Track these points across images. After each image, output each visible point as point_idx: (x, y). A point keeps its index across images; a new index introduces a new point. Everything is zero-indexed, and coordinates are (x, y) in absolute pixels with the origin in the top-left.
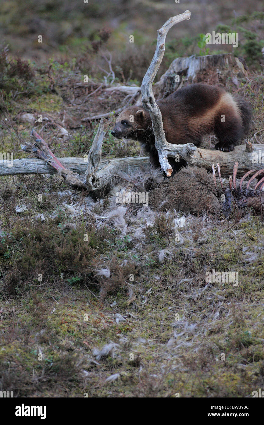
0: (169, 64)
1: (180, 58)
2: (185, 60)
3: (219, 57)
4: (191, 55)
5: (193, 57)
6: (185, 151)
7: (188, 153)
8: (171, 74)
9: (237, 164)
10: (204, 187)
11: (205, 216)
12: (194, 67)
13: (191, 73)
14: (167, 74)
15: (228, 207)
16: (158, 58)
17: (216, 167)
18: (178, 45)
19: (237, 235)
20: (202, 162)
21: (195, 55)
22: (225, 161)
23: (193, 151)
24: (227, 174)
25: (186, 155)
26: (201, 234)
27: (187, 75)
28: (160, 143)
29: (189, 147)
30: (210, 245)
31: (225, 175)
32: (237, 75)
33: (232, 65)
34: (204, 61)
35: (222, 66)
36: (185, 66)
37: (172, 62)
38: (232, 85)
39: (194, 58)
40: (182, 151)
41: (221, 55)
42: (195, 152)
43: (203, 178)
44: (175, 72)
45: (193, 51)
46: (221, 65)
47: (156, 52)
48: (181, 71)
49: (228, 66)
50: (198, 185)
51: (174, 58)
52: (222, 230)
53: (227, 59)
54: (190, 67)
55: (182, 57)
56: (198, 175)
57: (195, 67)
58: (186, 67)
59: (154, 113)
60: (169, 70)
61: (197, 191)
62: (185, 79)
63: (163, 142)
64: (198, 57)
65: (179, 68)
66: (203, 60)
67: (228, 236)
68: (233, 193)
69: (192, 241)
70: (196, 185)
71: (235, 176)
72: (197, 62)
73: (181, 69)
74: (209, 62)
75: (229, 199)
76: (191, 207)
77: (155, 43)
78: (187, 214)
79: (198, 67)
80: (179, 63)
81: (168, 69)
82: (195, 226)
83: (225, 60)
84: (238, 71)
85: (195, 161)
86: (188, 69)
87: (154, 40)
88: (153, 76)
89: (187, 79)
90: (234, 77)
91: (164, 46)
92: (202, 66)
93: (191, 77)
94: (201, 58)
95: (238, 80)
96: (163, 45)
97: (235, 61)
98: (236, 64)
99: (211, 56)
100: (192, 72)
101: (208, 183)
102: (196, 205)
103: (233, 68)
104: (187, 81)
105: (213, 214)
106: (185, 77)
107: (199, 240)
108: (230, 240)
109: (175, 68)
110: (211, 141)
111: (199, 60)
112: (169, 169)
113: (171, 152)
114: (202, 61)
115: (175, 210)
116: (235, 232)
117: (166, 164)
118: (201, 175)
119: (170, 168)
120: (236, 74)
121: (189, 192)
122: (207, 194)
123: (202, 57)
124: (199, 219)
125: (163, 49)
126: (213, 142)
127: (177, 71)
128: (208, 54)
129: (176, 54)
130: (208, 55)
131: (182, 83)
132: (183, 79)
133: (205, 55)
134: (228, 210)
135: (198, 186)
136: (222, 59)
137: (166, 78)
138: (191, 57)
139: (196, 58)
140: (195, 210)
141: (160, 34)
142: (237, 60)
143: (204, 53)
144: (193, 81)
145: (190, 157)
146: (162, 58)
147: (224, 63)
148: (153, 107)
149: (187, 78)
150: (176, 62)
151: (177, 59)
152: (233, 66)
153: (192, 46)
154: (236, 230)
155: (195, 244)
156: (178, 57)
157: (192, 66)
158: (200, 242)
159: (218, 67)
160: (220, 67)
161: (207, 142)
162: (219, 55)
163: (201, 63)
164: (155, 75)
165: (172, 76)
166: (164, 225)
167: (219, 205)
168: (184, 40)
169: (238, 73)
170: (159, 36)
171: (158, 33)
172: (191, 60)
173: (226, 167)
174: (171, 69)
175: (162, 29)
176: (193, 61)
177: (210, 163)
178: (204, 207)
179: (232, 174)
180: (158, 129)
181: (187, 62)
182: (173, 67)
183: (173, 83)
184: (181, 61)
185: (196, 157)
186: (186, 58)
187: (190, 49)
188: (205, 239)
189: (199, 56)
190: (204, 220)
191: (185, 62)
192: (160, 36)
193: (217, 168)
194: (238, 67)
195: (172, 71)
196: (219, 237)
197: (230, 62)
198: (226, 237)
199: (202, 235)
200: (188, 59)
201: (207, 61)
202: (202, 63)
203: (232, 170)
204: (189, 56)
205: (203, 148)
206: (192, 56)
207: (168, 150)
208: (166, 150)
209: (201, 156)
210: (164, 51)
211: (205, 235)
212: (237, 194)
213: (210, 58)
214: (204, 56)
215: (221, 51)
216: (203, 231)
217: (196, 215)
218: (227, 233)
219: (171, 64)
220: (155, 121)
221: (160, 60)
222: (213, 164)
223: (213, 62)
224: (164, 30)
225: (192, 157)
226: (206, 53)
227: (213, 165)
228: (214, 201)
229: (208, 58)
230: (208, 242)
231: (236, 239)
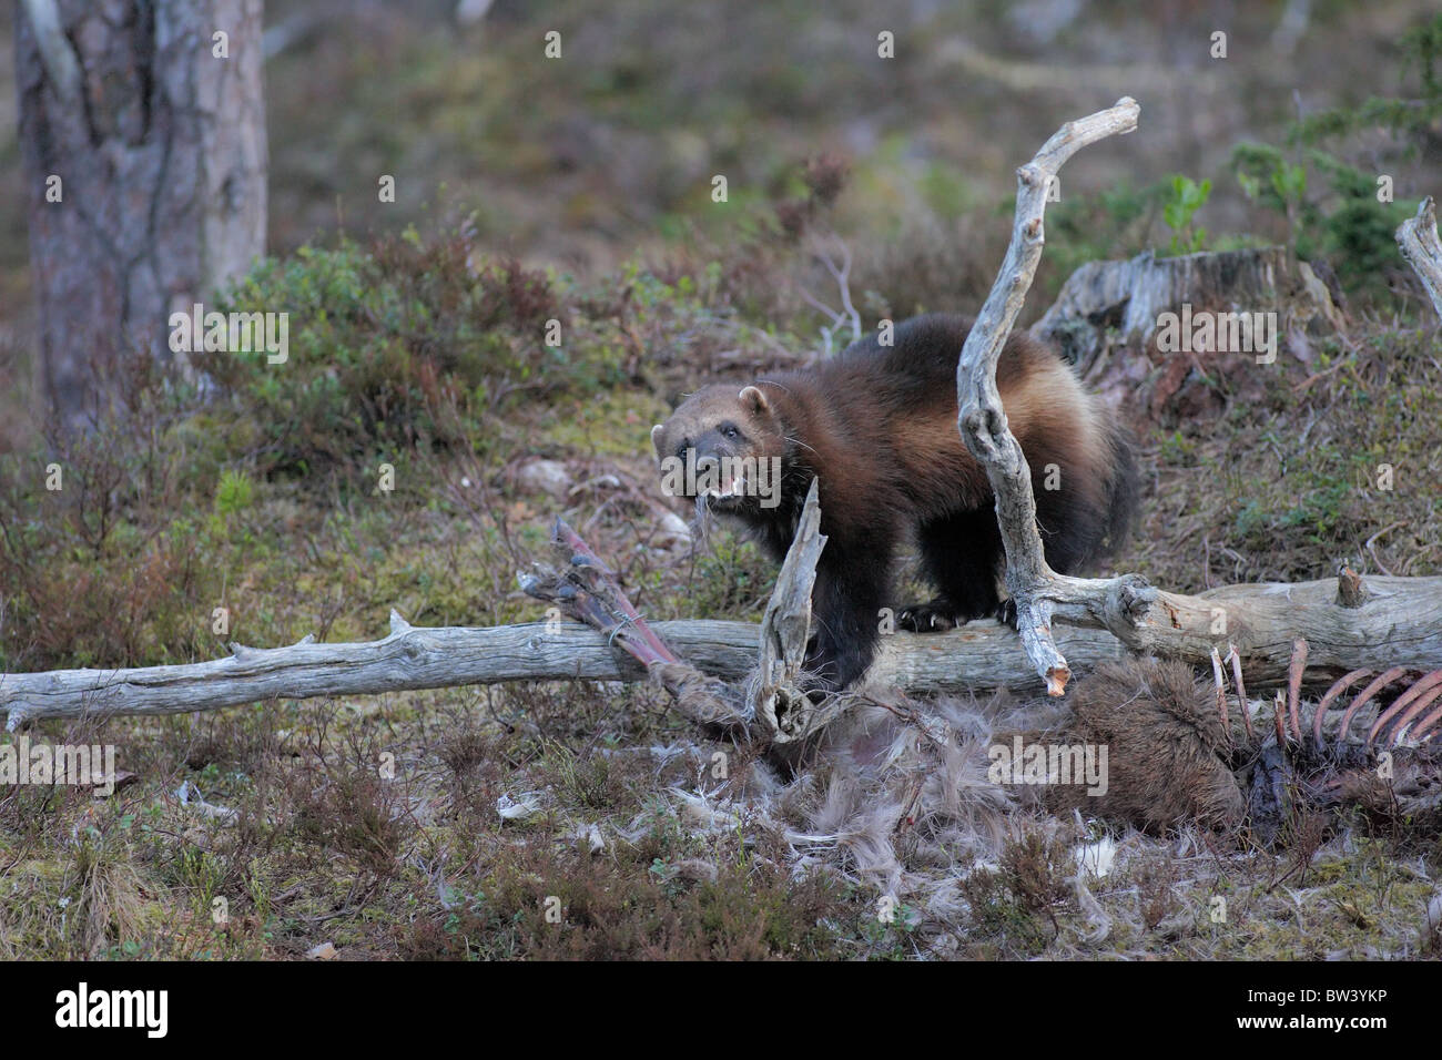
0: (1060, 285)
1: (1099, 263)
2: (1115, 272)
3: (1241, 262)
4: (1139, 253)
5: (1146, 261)
6: (1114, 603)
7: (1125, 612)
8: (1067, 322)
9: (1301, 648)
10: (1186, 730)
11: (1188, 837)
12: (1147, 297)
13: (1139, 319)
14: (1051, 321)
15: (1272, 806)
16: (1018, 271)
17: (1226, 661)
18: (1092, 216)
19: (1303, 906)
20: (1176, 642)
21: (1153, 253)
22: (1260, 639)
23: (1145, 603)
24: (1267, 686)
25: (1118, 617)
26: (1172, 903)
27: (1125, 323)
28: (1026, 574)
29: (1132, 590)
30: (1206, 943)
31: (1262, 687)
32: (1305, 327)
33: (1286, 290)
34: (1187, 275)
35: (1252, 294)
36: (1116, 292)
37: (1068, 277)
38: (1287, 362)
39: (1151, 264)
40: (1103, 601)
41: (1247, 252)
42: (1151, 607)
43: (1178, 698)
44: (1078, 313)
45: (1144, 237)
46: (1246, 287)
47: (1013, 248)
48: (1103, 309)
49: (1273, 294)
50: (1161, 724)
51: (1076, 264)
52: (1248, 888)
53: (1270, 269)
54: (1136, 296)
55: (1105, 258)
56: (1161, 690)
57: (1153, 298)
58: (1121, 296)
59: (1003, 467)
60: (1058, 305)
61: (1160, 746)
62: (1116, 339)
63: (1034, 571)
64: (1166, 260)
65: (1095, 300)
66: (1182, 271)
67: (1272, 911)
68: (1289, 756)
69: (1140, 927)
70: (1156, 723)
71: (1295, 695)
72: (1162, 278)
73: (1102, 304)
74: (1203, 278)
75: (1275, 775)
76: (1138, 803)
77: (1009, 207)
78: (1121, 829)
79: (1162, 295)
80: (1096, 282)
81: (1053, 300)
82: (1152, 872)
83: (1261, 270)
84: (1310, 311)
85: (1153, 640)
86: (1126, 302)
87: (1004, 196)
88: (1001, 336)
89: (1124, 341)
90: (1296, 332)
91: (1041, 227)
92: (1178, 293)
93: (1138, 333)
94: (1173, 265)
95: (1311, 345)
96: (1038, 221)
97: (1299, 273)
98: (1301, 285)
99: (1211, 255)
100: (1142, 314)
101: (1199, 716)
102: (1153, 798)
103: (1293, 300)
104: (1122, 346)
105: (1218, 830)
106: (1117, 332)
107: (1163, 923)
108: (1279, 924)
109: (1080, 299)
110: (1211, 563)
111: (1167, 270)
112: (1058, 671)
113: (1063, 608)
114: (1177, 274)
115: (1078, 814)
116: (1298, 897)
117: (1046, 652)
118: (1174, 688)
119: (1060, 666)
120: (1303, 322)
121: (1130, 750)
122: (1195, 755)
123: (1177, 259)
124: (1165, 847)
125: (1036, 237)
126: (1219, 567)
127: (1086, 311)
128: (1202, 249)
129: (1085, 250)
130: (1201, 254)
131: (1105, 354)
132: (1110, 340)
133: (1189, 252)
134: (1271, 816)
135: (1160, 729)
136: (1253, 269)
137: (1049, 334)
138: (1137, 260)
139: (1158, 264)
140: (1151, 815)
141: (1026, 182)
142: (1308, 273)
143: (1186, 244)
144: (1147, 346)
145: (1132, 624)
146: (1033, 268)
147: (1259, 282)
148: (1000, 445)
149: (1122, 335)
150: (1082, 278)
151: (1088, 269)
152: (1293, 294)
153: (1144, 219)
154: (1301, 887)
155: (1151, 938)
156: (1091, 259)
157: (1142, 292)
158: (1168, 932)
159: (1237, 298)
160: (1243, 297)
161: (1194, 569)
162: (1241, 254)
163: (1174, 282)
164: (1008, 332)
165: (1068, 328)
166: (1039, 868)
167: (1240, 798)
168: (1111, 197)
169: (1309, 317)
170: (1022, 192)
171: (1020, 180)
172: (1140, 270)
173: (1265, 659)
174: (1064, 303)
175: (1034, 164)
176: (1147, 276)
177: (1208, 644)
178: (1184, 806)
179: (1286, 685)
180: (1017, 525)
181: (1125, 278)
182: (1073, 298)
183: (1071, 354)
184: (1101, 274)
185: (1154, 625)
186: (1120, 264)
187: (1133, 232)
188: (1189, 922)
189: (1168, 254)
190: (1183, 850)
191: (1118, 277)
192: (1027, 189)
193: (1231, 662)
194: (1308, 296)
195: (1068, 311)
196: (1239, 915)
197: (1280, 281)
198: (1262, 912)
199: (1176, 907)
200: (1126, 266)
201: (1197, 276)
202: (1179, 284)
203: (1285, 671)
204: (1130, 254)
205: (1178, 592)
206: (1144, 256)
207: (1053, 599)
208: (1045, 598)
209: (1174, 620)
210: (1040, 244)
211: (1189, 906)
212: (1305, 757)
213: (1208, 263)
214: (1186, 257)
215: (1247, 239)
216: (1178, 892)
217: (1152, 832)
218: (1268, 898)
219: (1067, 285)
220: (1005, 496)
221: (1026, 277)
222: (1216, 651)
223: (1219, 278)
224: (1043, 169)
225: (1143, 625)
226: (1193, 245)
227: (1215, 655)
228: (1220, 782)
229: (1200, 263)
230: (1199, 930)
231: (1302, 920)
